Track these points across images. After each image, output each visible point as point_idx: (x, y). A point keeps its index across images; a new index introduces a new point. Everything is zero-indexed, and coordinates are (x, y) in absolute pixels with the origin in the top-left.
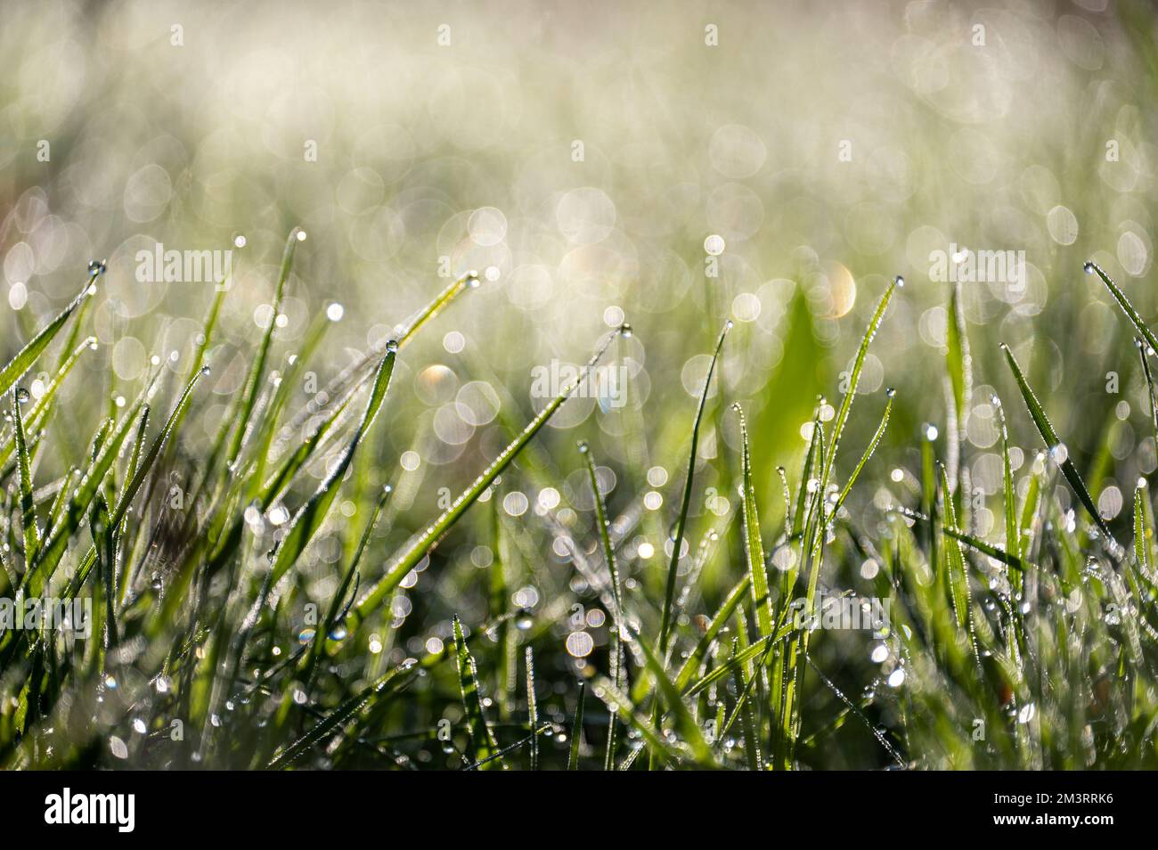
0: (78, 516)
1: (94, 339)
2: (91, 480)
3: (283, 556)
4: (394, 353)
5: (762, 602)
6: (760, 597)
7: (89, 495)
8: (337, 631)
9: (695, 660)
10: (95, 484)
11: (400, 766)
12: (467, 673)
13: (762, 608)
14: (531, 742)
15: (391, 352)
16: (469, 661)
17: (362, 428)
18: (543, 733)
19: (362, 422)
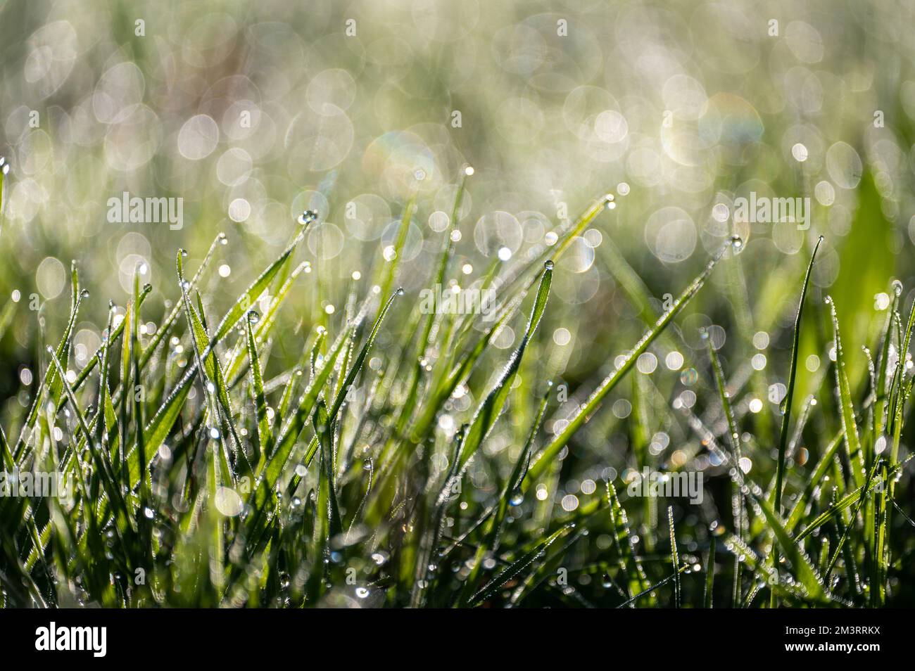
0: (303, 418)
1: (308, 263)
2: (314, 389)
3: (469, 442)
4: (551, 271)
5: (855, 454)
6: (853, 451)
7: (312, 401)
8: (515, 499)
9: (802, 504)
10: (316, 392)
11: (568, 596)
12: (619, 523)
13: (855, 459)
14: (675, 580)
15: (548, 270)
16: (621, 513)
17: (527, 334)
18: (683, 572)
19: (528, 329)
